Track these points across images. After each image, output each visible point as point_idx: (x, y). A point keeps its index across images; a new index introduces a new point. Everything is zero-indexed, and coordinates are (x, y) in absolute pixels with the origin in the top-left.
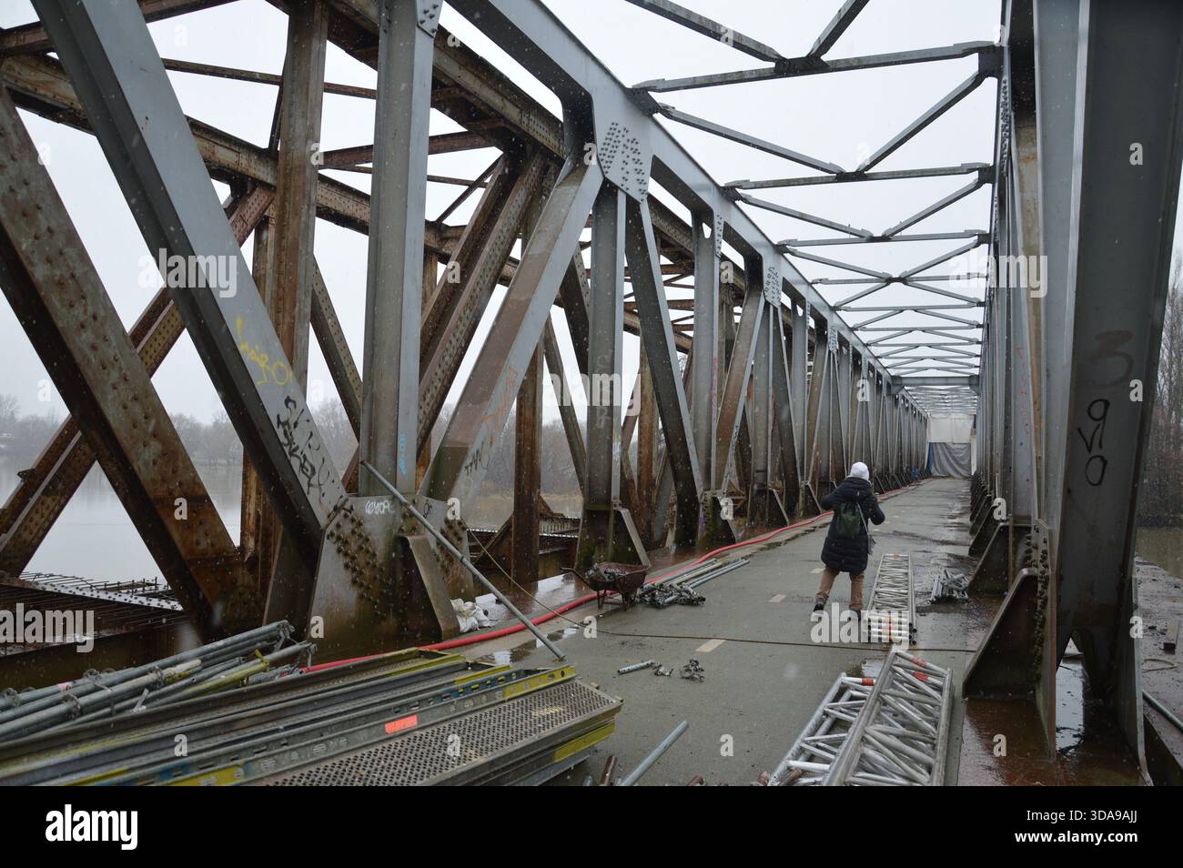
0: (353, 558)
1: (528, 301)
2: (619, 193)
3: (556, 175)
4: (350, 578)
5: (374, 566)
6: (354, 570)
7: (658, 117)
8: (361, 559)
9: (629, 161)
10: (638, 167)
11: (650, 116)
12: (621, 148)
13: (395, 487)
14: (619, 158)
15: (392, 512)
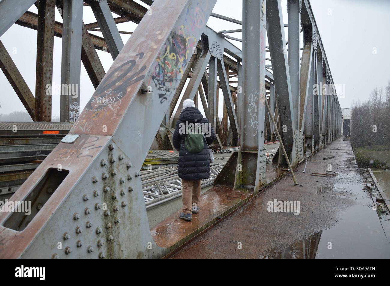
0: (158, 139)
1: (193, 86)
2: (215, 58)
3: (200, 54)
4: (157, 143)
5: (162, 141)
6: (158, 141)
7: (226, 38)
8: (159, 139)
9: (218, 50)
10: (220, 51)
11: (224, 38)
12: (216, 47)
13: (165, 125)
14: (215, 50)
15: (165, 130)
